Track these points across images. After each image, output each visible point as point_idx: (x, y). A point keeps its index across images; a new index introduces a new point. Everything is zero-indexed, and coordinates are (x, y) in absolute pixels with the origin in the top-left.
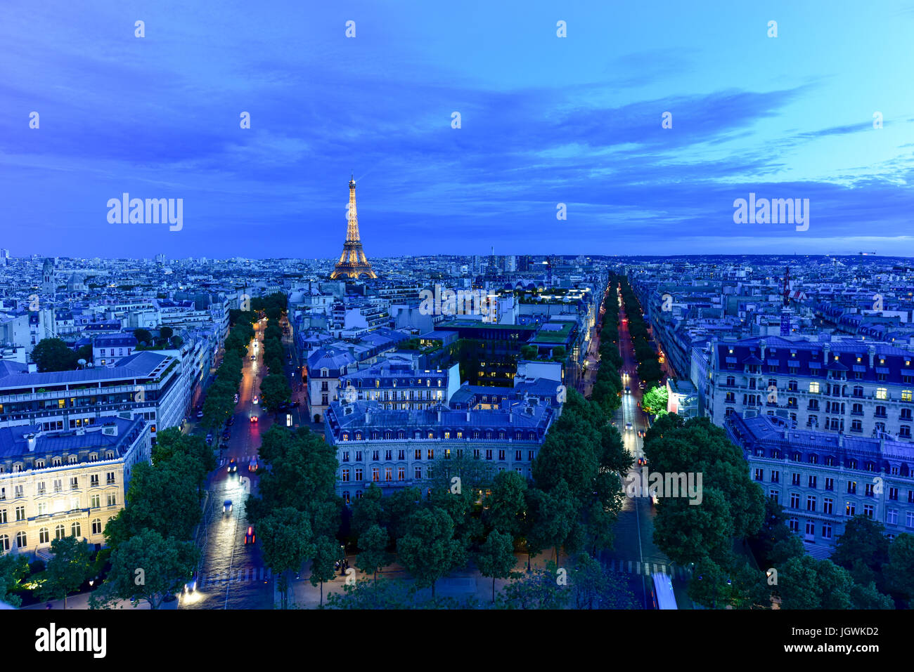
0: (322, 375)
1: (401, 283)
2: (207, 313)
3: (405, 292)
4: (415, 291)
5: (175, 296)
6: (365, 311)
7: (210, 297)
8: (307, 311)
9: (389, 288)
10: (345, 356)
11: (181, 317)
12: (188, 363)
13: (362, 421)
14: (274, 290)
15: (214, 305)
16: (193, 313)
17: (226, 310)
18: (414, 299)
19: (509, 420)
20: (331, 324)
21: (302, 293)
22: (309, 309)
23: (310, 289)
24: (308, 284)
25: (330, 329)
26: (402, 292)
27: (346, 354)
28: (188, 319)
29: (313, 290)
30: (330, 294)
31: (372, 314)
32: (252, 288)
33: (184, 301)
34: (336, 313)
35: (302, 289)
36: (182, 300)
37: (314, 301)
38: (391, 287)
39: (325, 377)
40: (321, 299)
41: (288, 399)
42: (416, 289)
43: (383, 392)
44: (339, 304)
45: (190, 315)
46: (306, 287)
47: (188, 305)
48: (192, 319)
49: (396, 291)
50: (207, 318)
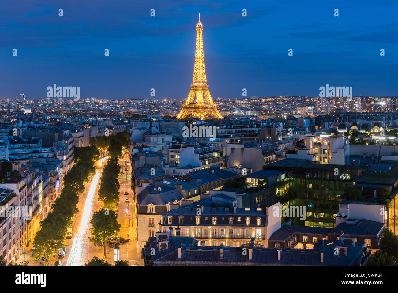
0: (148, 212)
1: (241, 123)
2: (51, 149)
3: (242, 132)
4: (252, 131)
5: (25, 133)
6: (200, 149)
7: (57, 134)
8: (144, 149)
9: (227, 128)
10: (172, 193)
11: (28, 154)
12: (26, 197)
13: (175, 256)
14: (120, 128)
15: (59, 142)
16: (39, 149)
17: (70, 147)
18: (250, 139)
19: (320, 261)
20: (166, 162)
21: (142, 131)
22: (147, 147)
23: (150, 128)
24: (149, 123)
25: (164, 166)
26: (239, 132)
27: (173, 191)
28: (33, 155)
29: (153, 129)
30: (168, 133)
31: (206, 153)
32: (98, 127)
33: (33, 138)
34: (172, 152)
35: (143, 128)
36: (31, 137)
37: (153, 139)
38: (229, 127)
39: (151, 213)
40: (160, 138)
41: (117, 235)
42: (254, 129)
43: (203, 229)
44: (176, 143)
45: (36, 152)
46: (147, 125)
47: (36, 142)
48: (38, 155)
49: (234, 130)
50: (51, 155)
